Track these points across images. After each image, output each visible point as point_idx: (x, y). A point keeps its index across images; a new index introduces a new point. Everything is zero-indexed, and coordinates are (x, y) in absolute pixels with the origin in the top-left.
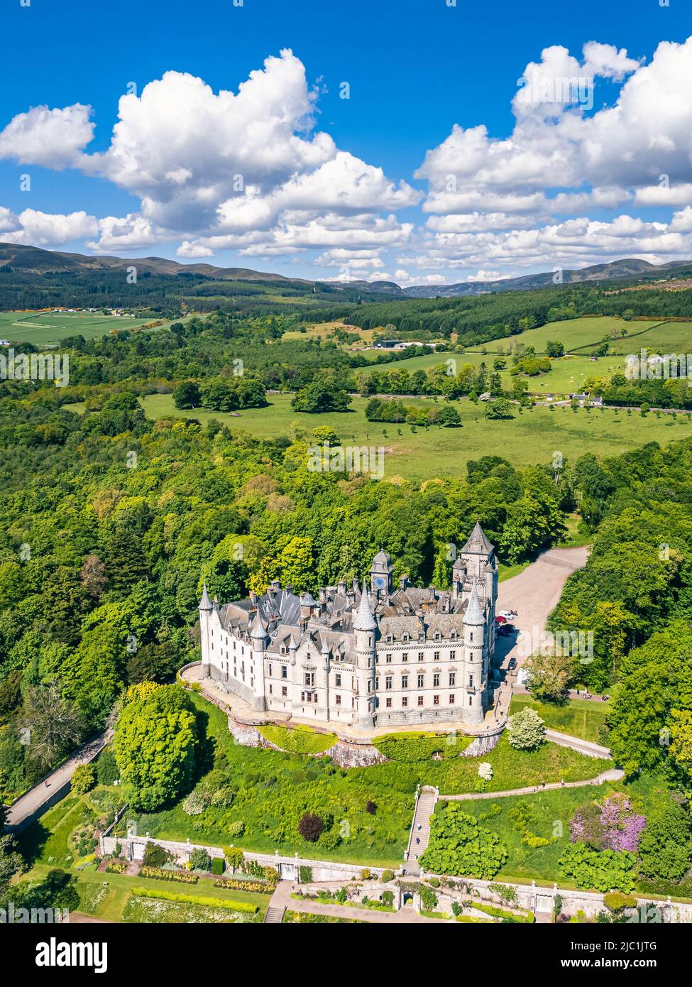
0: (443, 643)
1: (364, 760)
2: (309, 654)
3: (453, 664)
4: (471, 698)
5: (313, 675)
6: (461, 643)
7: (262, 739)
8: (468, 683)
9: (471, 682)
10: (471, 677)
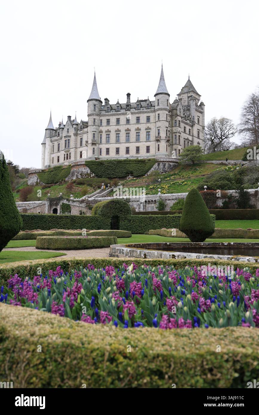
0: (142, 110)
1: (81, 174)
2: (68, 129)
3: (149, 125)
4: (159, 145)
5: (69, 140)
6: (153, 110)
7: (38, 181)
8: (157, 135)
9: (159, 133)
10: (159, 130)
